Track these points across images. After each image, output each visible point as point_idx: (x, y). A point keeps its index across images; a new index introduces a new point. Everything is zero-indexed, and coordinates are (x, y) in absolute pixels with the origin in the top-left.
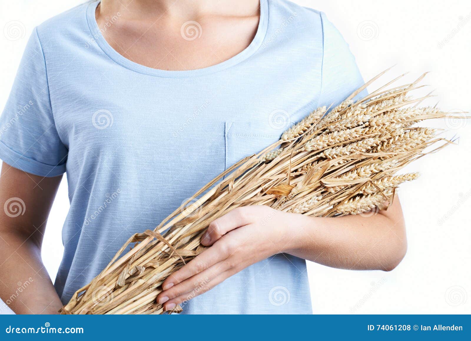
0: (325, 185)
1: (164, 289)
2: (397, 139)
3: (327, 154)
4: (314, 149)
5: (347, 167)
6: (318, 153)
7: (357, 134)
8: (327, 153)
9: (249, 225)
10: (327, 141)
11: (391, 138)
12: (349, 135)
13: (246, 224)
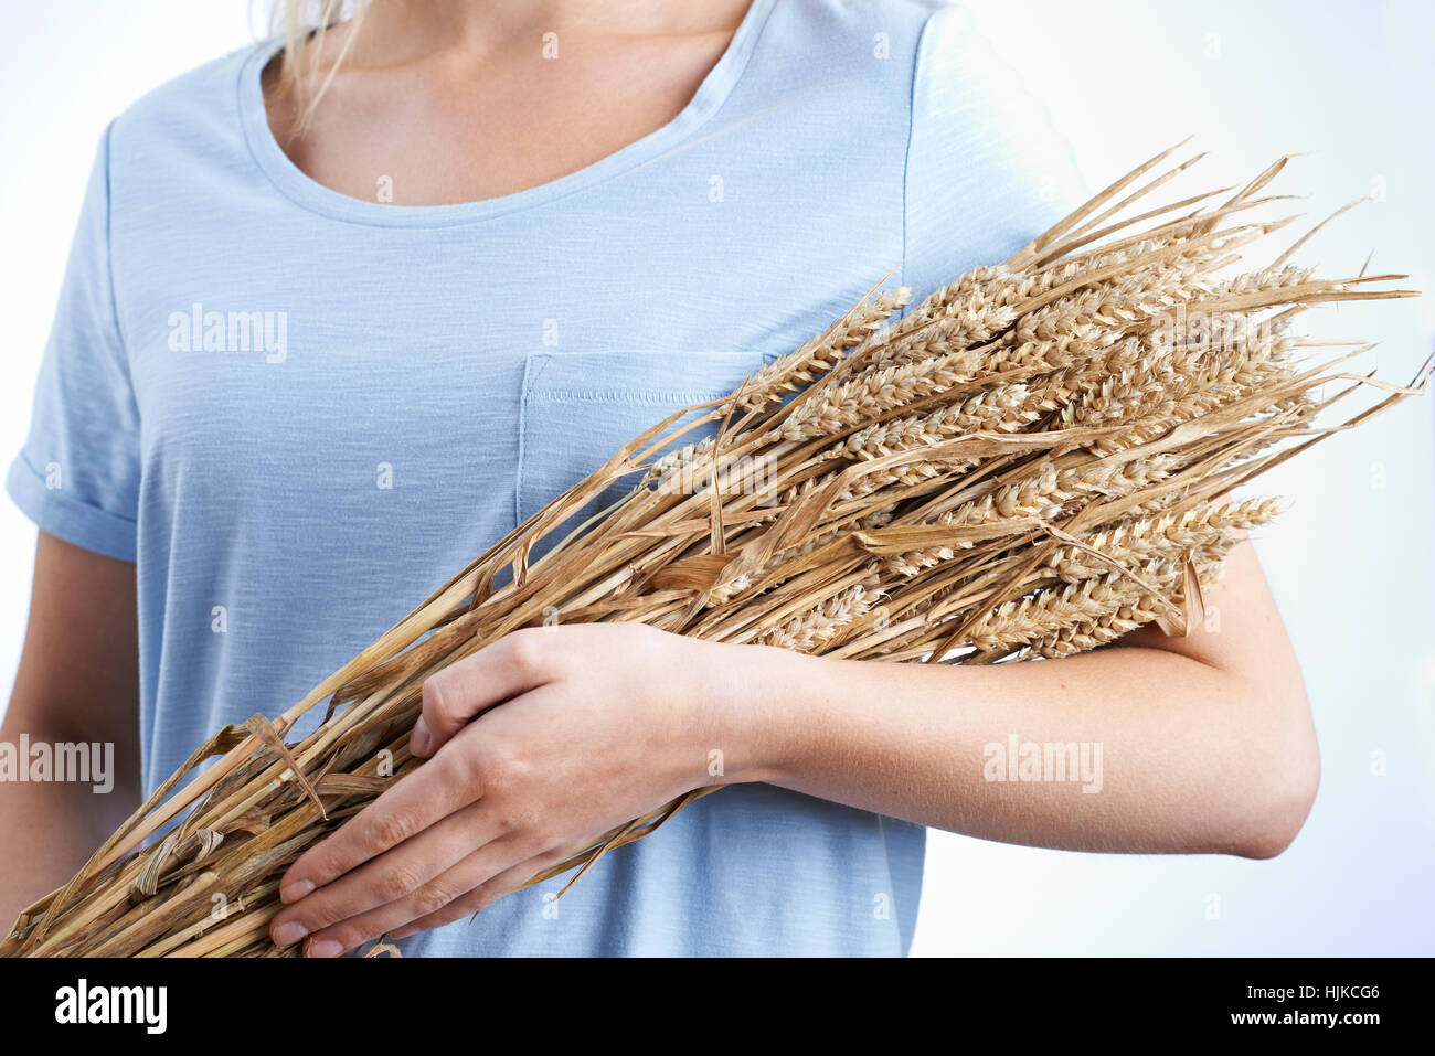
0: (871, 550)
1: (283, 899)
2: (1125, 378)
3: (857, 447)
4: (816, 432)
5: (967, 487)
6: (830, 447)
7: (954, 371)
8: (858, 440)
9: (543, 689)
10: (855, 403)
11: (1105, 379)
12: (928, 380)
13: (535, 683)
